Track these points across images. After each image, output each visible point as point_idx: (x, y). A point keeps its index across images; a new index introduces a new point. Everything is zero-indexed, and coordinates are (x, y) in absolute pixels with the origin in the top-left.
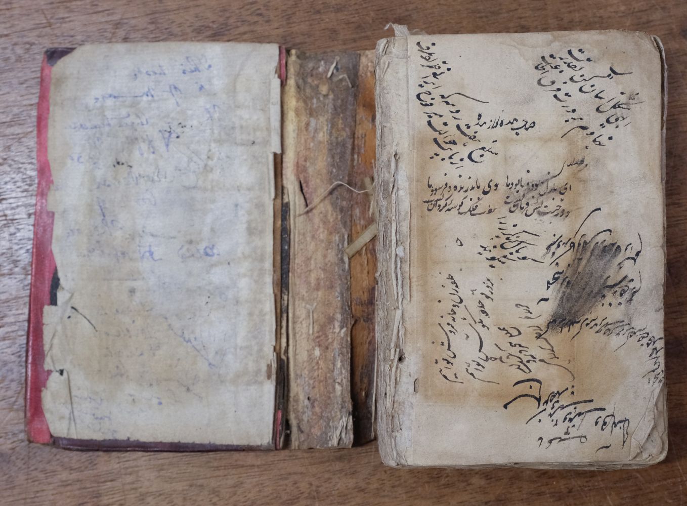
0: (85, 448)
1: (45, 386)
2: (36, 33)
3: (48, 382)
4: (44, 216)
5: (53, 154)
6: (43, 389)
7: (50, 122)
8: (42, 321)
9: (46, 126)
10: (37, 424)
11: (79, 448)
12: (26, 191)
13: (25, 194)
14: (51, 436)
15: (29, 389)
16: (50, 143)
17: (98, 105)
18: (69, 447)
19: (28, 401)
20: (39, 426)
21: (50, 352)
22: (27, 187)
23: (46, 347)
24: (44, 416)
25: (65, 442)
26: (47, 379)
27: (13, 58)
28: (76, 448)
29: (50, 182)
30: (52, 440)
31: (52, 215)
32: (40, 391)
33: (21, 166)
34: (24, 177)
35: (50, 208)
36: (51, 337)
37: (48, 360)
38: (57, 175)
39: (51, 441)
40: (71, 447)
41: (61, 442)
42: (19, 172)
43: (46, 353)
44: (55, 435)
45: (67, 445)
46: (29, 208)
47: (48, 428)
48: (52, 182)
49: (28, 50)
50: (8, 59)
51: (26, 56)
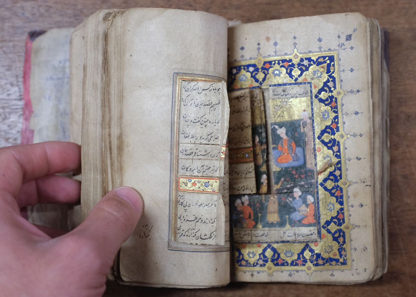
4: (28, 132)
5: (34, 95)
7: (31, 75)
9: (29, 78)
16: (31, 89)
17: (62, 65)
27: (38, 14)
29: (31, 112)
31: (32, 132)
35: (32, 127)
38: (35, 107)
48: (33, 112)
49: (47, 11)
50: (34, 14)
51: (46, 14)
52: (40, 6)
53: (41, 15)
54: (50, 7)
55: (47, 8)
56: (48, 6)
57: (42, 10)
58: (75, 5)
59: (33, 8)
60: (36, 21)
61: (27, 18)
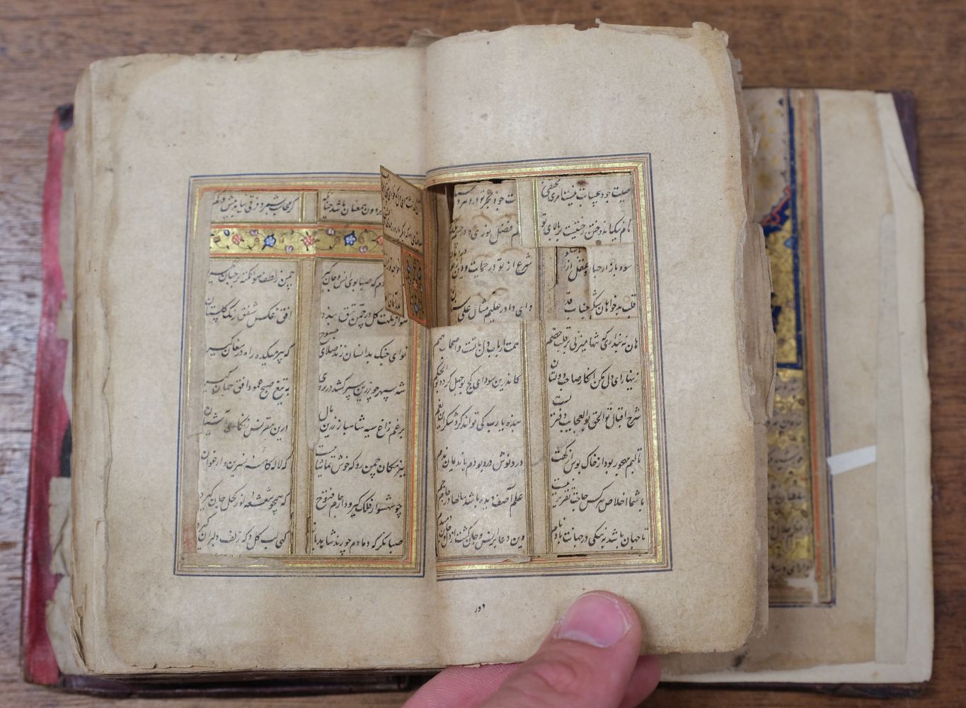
0: (110, 691)
1: (51, 598)
2: (76, 22)
3: (56, 591)
4: (53, 347)
6: (48, 602)
8: (47, 501)
9: (57, 215)
10: (39, 656)
11: (103, 691)
12: (24, 242)
13: (21, 247)
14: (60, 674)
15: (27, 602)
16: (62, 241)
18: (86, 689)
19: (27, 620)
20: (42, 659)
21: (60, 546)
22: (26, 237)
23: (54, 540)
24: (50, 644)
25: (80, 682)
26: (55, 588)
27: (37, 54)
28: (97, 690)
29: (61, 297)
30: (62, 679)
32: (44, 606)
33: (22, 205)
34: (26, 221)
36: (61, 524)
37: (56, 559)
39: (60, 681)
40: (90, 690)
41: (74, 683)
42: (18, 215)
43: (53, 548)
44: (66, 672)
45: (84, 687)
46: (24, 267)
47: (55, 662)
49: (61, 44)
50: (30, 52)
51: (58, 52)
52: (45, 33)
53: (47, 55)
54: (69, 37)
55: (62, 38)
56: (62, 34)
57: (49, 43)
58: (128, 34)
59: (29, 37)
60: (32, 69)
61: (13, 60)
